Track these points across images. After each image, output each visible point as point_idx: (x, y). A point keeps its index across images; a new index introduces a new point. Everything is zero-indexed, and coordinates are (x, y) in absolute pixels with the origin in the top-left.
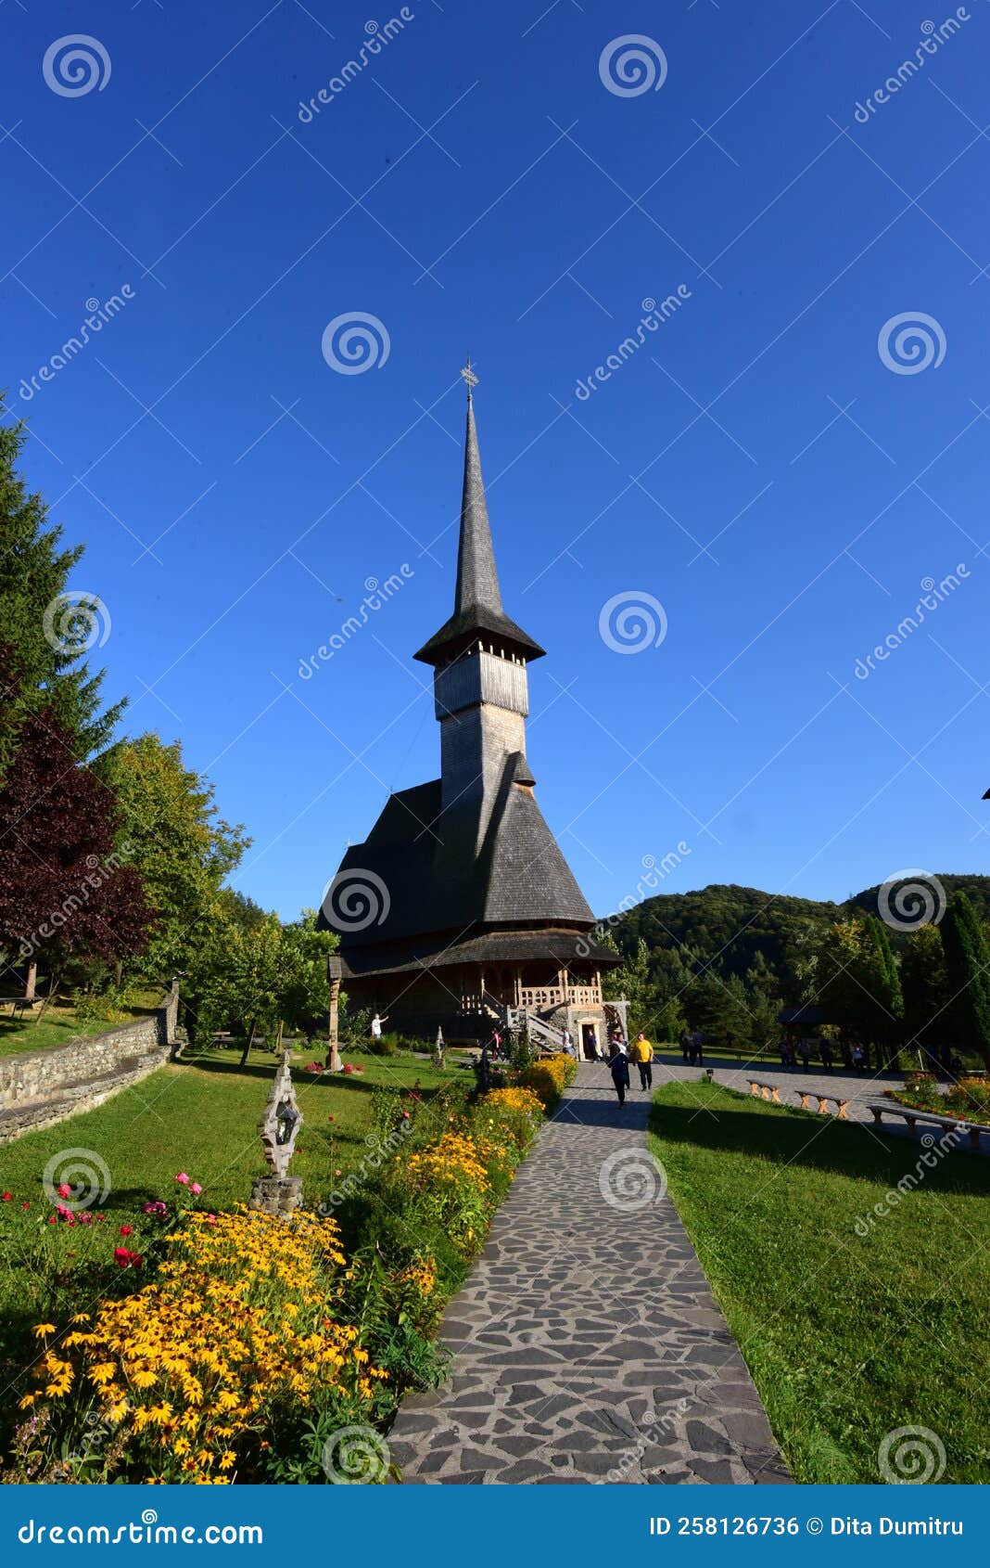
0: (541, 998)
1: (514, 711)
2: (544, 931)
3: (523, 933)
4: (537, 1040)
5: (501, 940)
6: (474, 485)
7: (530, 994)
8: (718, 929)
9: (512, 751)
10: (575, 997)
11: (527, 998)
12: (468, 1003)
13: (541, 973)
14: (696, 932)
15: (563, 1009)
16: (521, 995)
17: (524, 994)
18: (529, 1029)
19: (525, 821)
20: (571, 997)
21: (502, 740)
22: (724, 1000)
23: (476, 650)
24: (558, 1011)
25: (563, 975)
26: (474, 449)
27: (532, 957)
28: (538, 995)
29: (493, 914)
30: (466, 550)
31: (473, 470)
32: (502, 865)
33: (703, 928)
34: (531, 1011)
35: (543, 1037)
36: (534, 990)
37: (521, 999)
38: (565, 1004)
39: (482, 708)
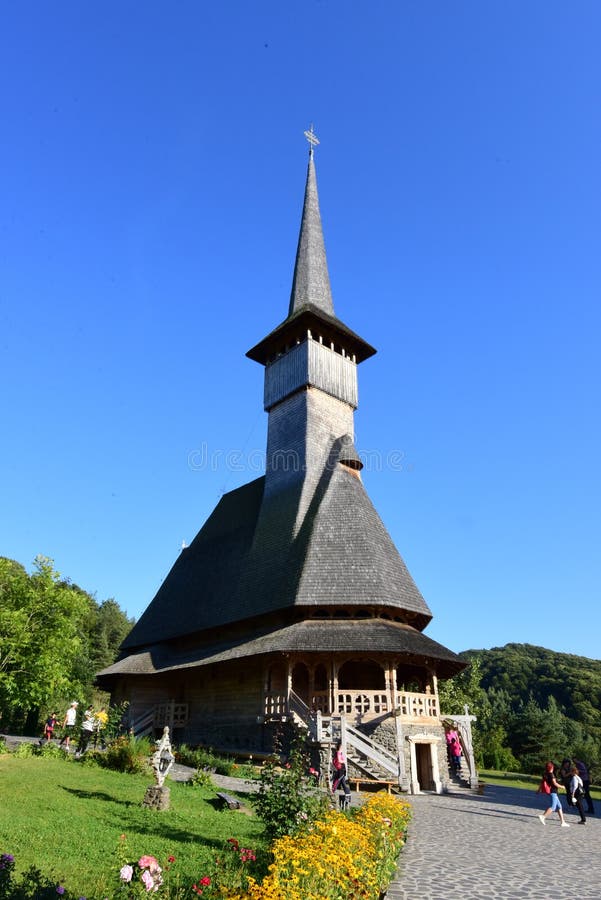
0: (363, 704)
1: (342, 400)
2: (368, 621)
3: (342, 622)
4: (356, 761)
5: (316, 628)
6: (311, 213)
7: (349, 698)
8: (517, 677)
9: (338, 436)
10: (406, 705)
11: (345, 704)
12: (273, 707)
13: (363, 671)
14: (501, 679)
15: (390, 720)
16: (337, 699)
17: (341, 699)
18: (344, 743)
19: (350, 501)
20: (401, 705)
21: (328, 425)
22: (545, 730)
23: (304, 338)
24: (384, 723)
25: (391, 675)
26: (313, 187)
27: (351, 648)
28: (359, 700)
29: (306, 596)
30: (301, 261)
31: (311, 202)
32: (321, 544)
33: (506, 675)
34: (348, 721)
35: (364, 757)
36: (354, 694)
37: (337, 704)
38: (392, 715)
39: (308, 391)
